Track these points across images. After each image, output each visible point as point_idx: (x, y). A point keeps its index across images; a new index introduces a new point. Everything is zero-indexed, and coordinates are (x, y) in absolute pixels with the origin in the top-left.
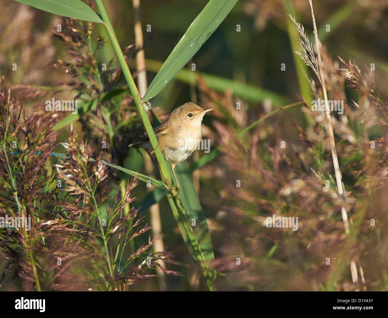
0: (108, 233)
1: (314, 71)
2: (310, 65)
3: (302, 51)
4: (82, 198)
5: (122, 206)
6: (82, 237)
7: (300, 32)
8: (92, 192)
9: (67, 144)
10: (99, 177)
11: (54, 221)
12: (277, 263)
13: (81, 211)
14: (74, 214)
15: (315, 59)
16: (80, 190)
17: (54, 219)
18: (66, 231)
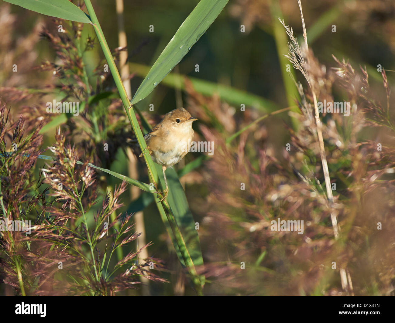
0: (95, 239)
1: (303, 75)
2: (299, 69)
3: (291, 54)
4: (68, 204)
5: (109, 212)
6: (68, 243)
7: (289, 35)
8: (79, 197)
9: (54, 148)
10: (87, 183)
11: (40, 226)
12: (264, 269)
13: (68, 216)
14: (61, 220)
15: (304, 63)
16: (67, 196)
17: (40, 224)
18: (52, 236)
